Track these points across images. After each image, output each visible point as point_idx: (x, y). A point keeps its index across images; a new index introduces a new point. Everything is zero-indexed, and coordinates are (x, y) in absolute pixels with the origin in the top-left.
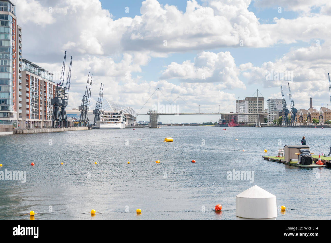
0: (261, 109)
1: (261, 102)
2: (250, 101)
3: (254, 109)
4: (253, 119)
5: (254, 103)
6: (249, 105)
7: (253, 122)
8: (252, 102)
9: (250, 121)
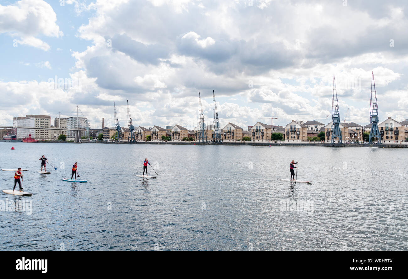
0: (48, 126)
1: (48, 120)
2: (37, 118)
3: (41, 126)
4: (40, 135)
5: (41, 120)
6: (36, 122)
7: (40, 138)
8: (38, 119)
9: (36, 137)
